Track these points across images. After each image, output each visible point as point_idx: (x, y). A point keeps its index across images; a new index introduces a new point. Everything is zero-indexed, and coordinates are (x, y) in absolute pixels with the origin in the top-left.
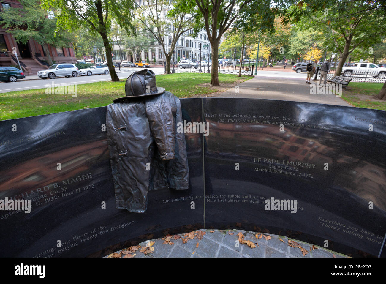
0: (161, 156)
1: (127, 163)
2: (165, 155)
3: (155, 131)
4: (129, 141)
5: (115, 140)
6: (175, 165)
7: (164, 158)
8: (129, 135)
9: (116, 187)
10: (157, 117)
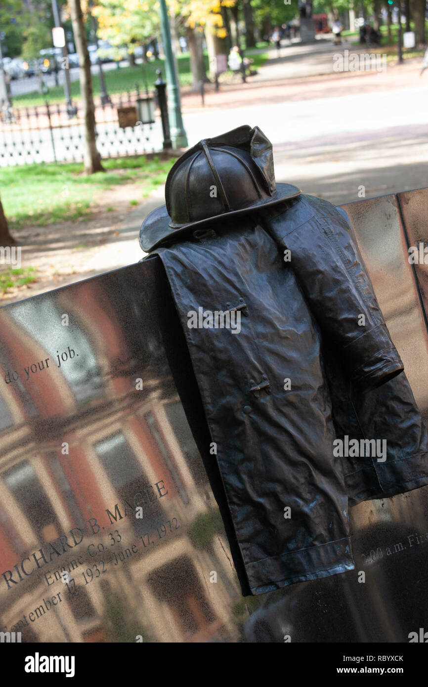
0: (367, 370)
1: (273, 413)
2: (380, 360)
3: (331, 299)
4: (266, 344)
5: (221, 351)
6: (384, 409)
7: (381, 369)
8: (261, 329)
9: (239, 519)
10: (323, 259)
